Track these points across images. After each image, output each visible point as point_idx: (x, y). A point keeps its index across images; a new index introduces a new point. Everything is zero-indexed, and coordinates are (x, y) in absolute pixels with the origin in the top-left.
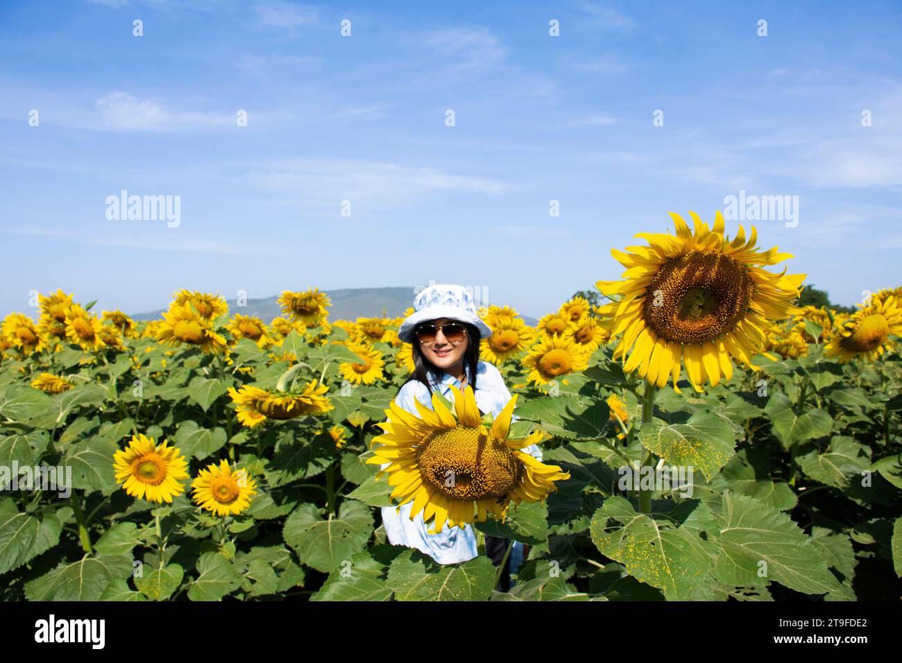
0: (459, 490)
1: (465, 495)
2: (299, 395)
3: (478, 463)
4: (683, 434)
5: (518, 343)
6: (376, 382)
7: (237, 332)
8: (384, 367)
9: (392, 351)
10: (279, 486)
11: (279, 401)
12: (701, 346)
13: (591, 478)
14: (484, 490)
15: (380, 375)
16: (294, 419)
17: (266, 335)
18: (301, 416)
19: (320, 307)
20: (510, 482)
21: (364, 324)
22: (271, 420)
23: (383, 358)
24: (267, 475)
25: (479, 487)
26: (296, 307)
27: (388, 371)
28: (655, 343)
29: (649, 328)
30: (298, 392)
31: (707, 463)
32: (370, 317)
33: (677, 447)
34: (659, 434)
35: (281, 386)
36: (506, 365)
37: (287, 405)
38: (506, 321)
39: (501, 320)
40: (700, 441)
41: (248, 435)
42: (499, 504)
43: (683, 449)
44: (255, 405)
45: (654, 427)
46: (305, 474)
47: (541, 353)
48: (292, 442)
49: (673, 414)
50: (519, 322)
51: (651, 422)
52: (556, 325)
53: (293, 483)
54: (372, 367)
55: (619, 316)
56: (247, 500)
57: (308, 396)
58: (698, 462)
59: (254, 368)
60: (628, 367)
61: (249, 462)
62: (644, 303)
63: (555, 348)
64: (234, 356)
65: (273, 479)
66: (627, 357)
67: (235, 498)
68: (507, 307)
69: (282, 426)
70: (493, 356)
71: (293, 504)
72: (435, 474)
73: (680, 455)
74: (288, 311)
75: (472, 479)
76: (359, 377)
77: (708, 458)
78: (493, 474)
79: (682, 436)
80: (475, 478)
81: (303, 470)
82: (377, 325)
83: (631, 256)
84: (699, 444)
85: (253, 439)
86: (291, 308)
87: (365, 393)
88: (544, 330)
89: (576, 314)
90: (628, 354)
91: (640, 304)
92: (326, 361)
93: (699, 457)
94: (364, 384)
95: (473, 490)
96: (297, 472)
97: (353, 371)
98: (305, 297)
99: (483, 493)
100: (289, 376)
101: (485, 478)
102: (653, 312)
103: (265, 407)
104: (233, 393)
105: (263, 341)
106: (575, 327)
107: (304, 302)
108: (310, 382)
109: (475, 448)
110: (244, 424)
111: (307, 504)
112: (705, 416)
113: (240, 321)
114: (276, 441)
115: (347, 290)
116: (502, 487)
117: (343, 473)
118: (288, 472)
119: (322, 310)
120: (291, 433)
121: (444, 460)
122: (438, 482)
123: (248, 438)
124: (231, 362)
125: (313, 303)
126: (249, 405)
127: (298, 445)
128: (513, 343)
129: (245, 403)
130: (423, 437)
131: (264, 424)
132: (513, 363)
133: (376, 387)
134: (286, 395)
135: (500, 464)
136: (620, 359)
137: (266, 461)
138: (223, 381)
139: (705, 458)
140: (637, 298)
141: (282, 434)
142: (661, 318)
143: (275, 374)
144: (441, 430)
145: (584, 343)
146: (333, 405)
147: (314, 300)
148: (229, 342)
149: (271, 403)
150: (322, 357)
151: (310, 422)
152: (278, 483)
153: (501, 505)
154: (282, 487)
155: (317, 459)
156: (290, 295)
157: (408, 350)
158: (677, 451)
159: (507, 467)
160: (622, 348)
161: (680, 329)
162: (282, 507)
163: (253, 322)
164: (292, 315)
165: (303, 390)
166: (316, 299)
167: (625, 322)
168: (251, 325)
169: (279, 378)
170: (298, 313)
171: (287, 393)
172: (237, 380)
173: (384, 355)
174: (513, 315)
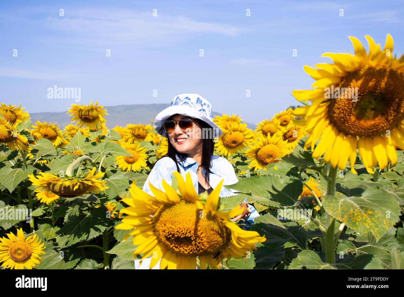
0: (184, 249)
1: (188, 253)
2: (82, 179)
3: (196, 230)
4: (358, 204)
5: (243, 141)
6: (142, 170)
7: (38, 135)
8: (148, 159)
9: (153, 148)
10: (67, 246)
11: (67, 183)
12: (372, 138)
13: (289, 237)
14: (202, 249)
15: (145, 165)
16: (79, 197)
17: (60, 136)
18: (84, 195)
19: (100, 116)
20: (221, 243)
21: (132, 129)
22: (63, 198)
23: (147, 153)
24: (58, 238)
25: (198, 247)
26: (82, 116)
27: (151, 162)
28: (336, 137)
29: (332, 125)
30: (81, 177)
31: (377, 226)
32: (135, 124)
33: (353, 214)
34: (340, 204)
35: (69, 173)
36: (235, 157)
37: (74, 186)
38: (235, 125)
39: (232, 125)
40: (371, 210)
41: (44, 210)
42: (215, 259)
43: (357, 216)
44: (49, 187)
45: (336, 199)
46: (88, 237)
47: (259, 147)
48: (78, 214)
49: (351, 190)
50: (243, 126)
51: (334, 195)
52: (269, 128)
53: (78, 244)
54: (139, 159)
55: (309, 117)
56: (37, 258)
57: (89, 179)
58: (369, 226)
59: (50, 161)
60: (316, 154)
61: (45, 230)
62: (328, 107)
63: (268, 144)
64: (34, 151)
65: (62, 241)
66: (315, 146)
67: (29, 257)
68: (234, 116)
69: (71, 202)
70: (225, 151)
71: (77, 260)
72: (166, 237)
73: (355, 220)
74: (76, 119)
75: (192, 241)
76: (129, 166)
77: (377, 223)
78: (208, 238)
79: (357, 206)
80: (194, 240)
81: (86, 234)
82: (141, 129)
83: (320, 71)
84: (370, 212)
85: (49, 212)
86: (78, 117)
87: (132, 178)
88: (261, 132)
89: (285, 121)
90: (316, 144)
91: (325, 107)
92: (103, 154)
93: (370, 222)
94: (133, 171)
95: (194, 249)
96: (81, 236)
97: (125, 162)
98: (88, 109)
99: (201, 251)
100: (75, 165)
101: (202, 240)
102: (335, 113)
103: (57, 188)
104: (32, 178)
105: (58, 141)
106: (284, 130)
107: (87, 113)
108: (91, 170)
109: (194, 218)
110: (41, 202)
111: (88, 260)
112: (376, 191)
113: (40, 127)
114: (65, 213)
115: (123, 105)
116: (215, 247)
117: (115, 236)
118: (75, 236)
119: (101, 118)
120: (77, 207)
121: (172, 227)
122: (168, 243)
123: (44, 212)
124: (32, 157)
125: (94, 113)
126: (45, 187)
127: (82, 216)
128: (240, 141)
129: (41, 186)
130: (157, 210)
131: (57, 201)
132: (239, 156)
133: (142, 173)
134: (73, 179)
135: (213, 230)
136: (310, 148)
137: (59, 229)
138: (26, 169)
139: (375, 223)
140: (323, 102)
141: (71, 208)
142: (341, 117)
143: (65, 164)
144: (169, 205)
145: (289, 142)
146: (108, 186)
147: (95, 111)
148: (31, 142)
149: (62, 185)
150: (100, 151)
151: (92, 199)
152: (66, 245)
153: (217, 259)
154: (69, 247)
155: (96, 226)
156: (77, 107)
157: (165, 146)
158: (353, 217)
159: (218, 232)
160: (311, 140)
161: (355, 126)
162: (69, 263)
163: (51, 127)
164: (79, 122)
165: (86, 175)
166: (96, 110)
167: (313, 121)
168: (49, 129)
169: (68, 167)
170: (83, 121)
171: (74, 178)
172: (37, 169)
173: (147, 151)
174: (239, 121)
